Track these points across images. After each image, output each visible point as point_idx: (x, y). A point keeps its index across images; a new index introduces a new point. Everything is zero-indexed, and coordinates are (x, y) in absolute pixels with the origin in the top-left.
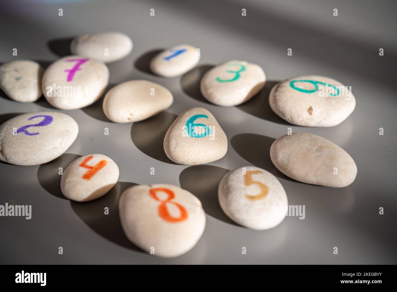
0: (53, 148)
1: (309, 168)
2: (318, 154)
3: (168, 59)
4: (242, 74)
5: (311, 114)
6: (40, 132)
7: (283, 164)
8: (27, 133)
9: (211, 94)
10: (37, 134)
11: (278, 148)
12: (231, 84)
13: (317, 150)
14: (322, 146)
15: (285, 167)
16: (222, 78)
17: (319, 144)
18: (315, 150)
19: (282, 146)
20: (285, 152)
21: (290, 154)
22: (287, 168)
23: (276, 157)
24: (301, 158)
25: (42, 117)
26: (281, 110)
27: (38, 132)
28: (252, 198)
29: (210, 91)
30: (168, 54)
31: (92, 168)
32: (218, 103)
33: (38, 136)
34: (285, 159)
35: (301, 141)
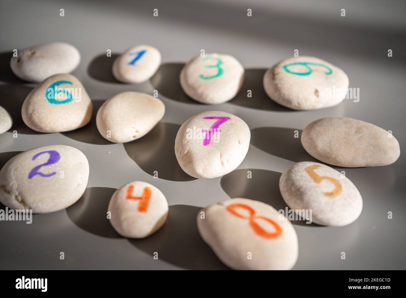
0: (78, 185)
1: (355, 152)
2: (359, 136)
3: (133, 63)
4: (222, 67)
5: (318, 96)
6: (56, 171)
7: (324, 153)
8: (42, 175)
9: (202, 94)
10: (54, 174)
11: (314, 137)
12: (219, 79)
13: (356, 132)
14: (359, 127)
15: (328, 155)
16: (206, 75)
17: (355, 126)
18: (355, 132)
19: (317, 135)
20: (324, 140)
21: (330, 141)
22: (331, 156)
23: (315, 147)
24: (343, 143)
25: (45, 154)
26: (286, 97)
27: (54, 171)
28: (330, 195)
29: (200, 91)
30: (130, 58)
31: (140, 198)
32: (211, 102)
33: (56, 176)
34: (326, 148)
35: (336, 126)
